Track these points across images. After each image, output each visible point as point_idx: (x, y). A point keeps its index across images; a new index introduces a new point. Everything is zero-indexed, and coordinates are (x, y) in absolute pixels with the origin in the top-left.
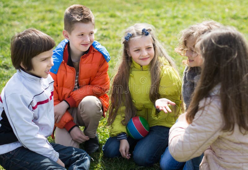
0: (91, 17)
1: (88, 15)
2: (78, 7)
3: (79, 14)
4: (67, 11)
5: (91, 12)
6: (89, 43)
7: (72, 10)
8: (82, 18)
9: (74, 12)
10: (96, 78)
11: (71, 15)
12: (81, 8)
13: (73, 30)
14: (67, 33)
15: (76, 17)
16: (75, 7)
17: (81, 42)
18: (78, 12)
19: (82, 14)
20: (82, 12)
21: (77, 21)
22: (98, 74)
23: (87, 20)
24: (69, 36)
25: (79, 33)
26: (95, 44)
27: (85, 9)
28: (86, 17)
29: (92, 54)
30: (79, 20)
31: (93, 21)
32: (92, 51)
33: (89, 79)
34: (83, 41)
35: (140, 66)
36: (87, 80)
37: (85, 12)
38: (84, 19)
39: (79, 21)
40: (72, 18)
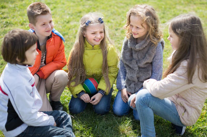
0: (48, 9)
1: (45, 8)
2: (36, 4)
3: (39, 9)
4: (28, 8)
5: (47, 6)
6: (50, 29)
7: (32, 7)
8: (42, 11)
9: (34, 8)
10: (58, 55)
11: (33, 11)
12: (39, 4)
13: (36, 22)
14: (33, 25)
15: (37, 12)
16: (34, 4)
17: (45, 30)
18: (37, 7)
19: (41, 8)
20: (40, 7)
21: (38, 14)
22: (59, 52)
23: (45, 12)
24: (34, 27)
25: (42, 23)
26: (54, 30)
27: (42, 4)
28: (44, 10)
29: (53, 38)
30: (39, 13)
31: (50, 12)
32: (53, 36)
33: (53, 57)
34: (46, 28)
35: (92, 46)
36: (52, 58)
37: (42, 7)
38: (43, 12)
39: (40, 15)
40: (34, 13)
